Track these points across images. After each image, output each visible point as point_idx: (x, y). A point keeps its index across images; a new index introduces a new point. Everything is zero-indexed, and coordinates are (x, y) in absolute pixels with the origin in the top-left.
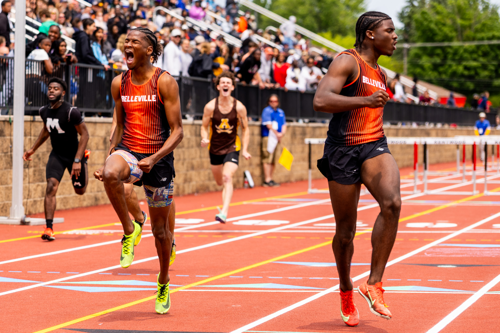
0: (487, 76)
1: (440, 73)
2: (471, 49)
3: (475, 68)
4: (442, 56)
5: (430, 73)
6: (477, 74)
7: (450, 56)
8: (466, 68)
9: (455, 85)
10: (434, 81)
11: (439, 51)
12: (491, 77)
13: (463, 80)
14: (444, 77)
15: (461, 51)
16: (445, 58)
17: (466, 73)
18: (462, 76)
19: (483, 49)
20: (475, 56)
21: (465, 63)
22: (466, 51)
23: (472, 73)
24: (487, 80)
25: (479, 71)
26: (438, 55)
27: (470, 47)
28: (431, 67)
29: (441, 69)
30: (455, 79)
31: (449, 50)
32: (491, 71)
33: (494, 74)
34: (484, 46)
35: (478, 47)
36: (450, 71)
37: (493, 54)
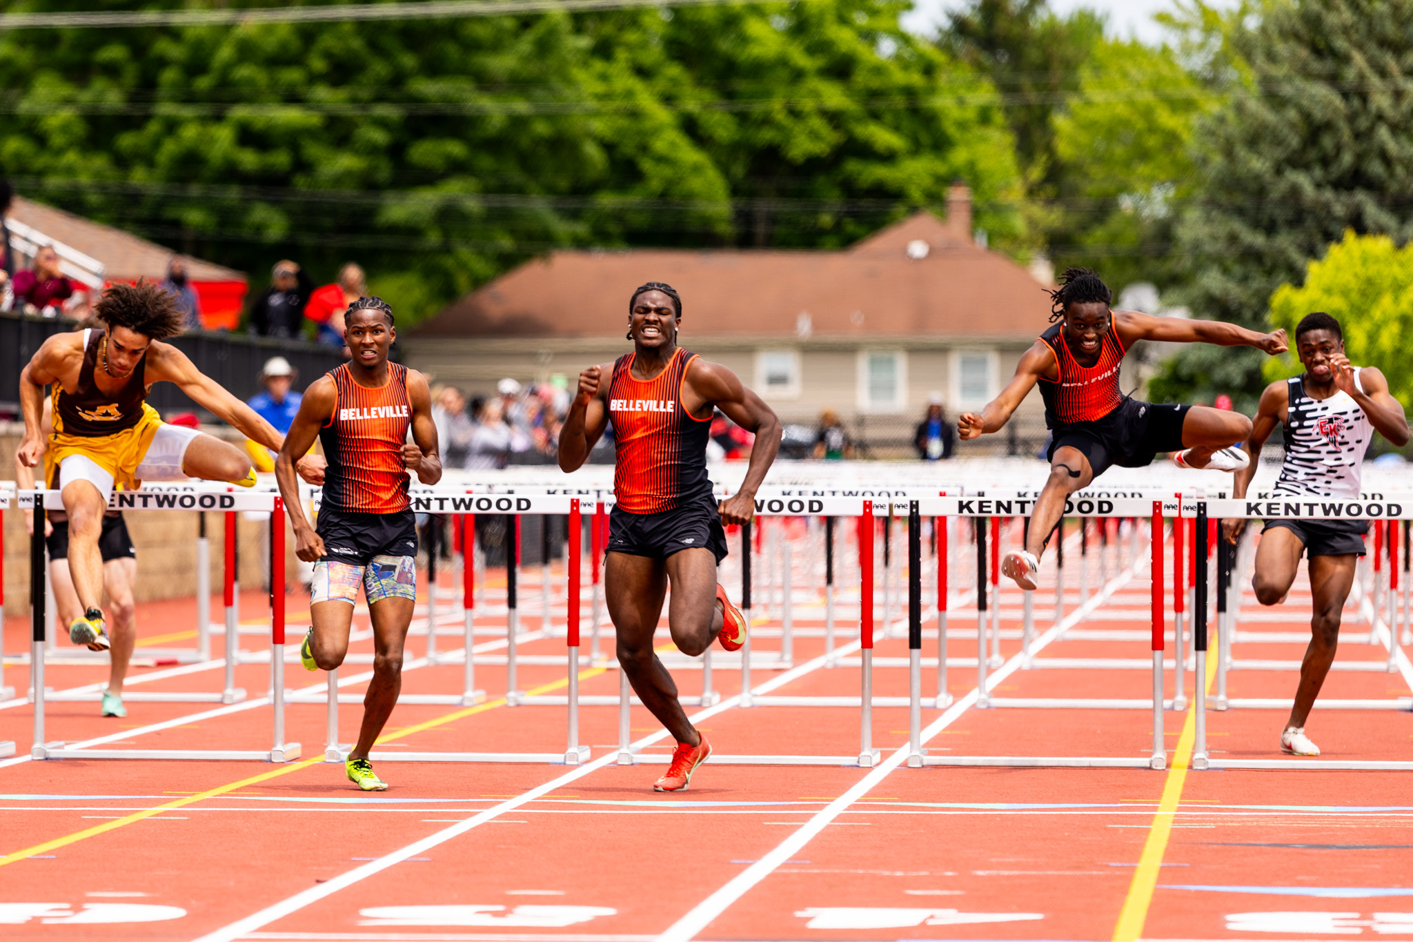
0: (348, 174)
1: (122, 162)
2: (270, 44)
3: (293, 139)
4: (131, 75)
5: (71, 157)
6: (302, 166)
7: (169, 76)
8: (248, 137)
9: (195, 217)
10: (93, 199)
11: (114, 52)
12: (369, 184)
13: (232, 194)
14: (139, 177)
15: (225, 53)
16: (146, 89)
17: (249, 159)
18: (231, 174)
19: (327, 41)
20: (292, 75)
21: (240, 112)
22: (246, 51)
23: (281, 159)
24: (349, 193)
25: (313, 151)
26: (112, 71)
27: (269, 29)
28: (80, 129)
29: (127, 141)
30: (195, 190)
31: (165, 47)
32: (372, 150)
33: (384, 171)
34: (333, 24)
35: (308, 34)
36: (170, 148)
37: (379, 68)
